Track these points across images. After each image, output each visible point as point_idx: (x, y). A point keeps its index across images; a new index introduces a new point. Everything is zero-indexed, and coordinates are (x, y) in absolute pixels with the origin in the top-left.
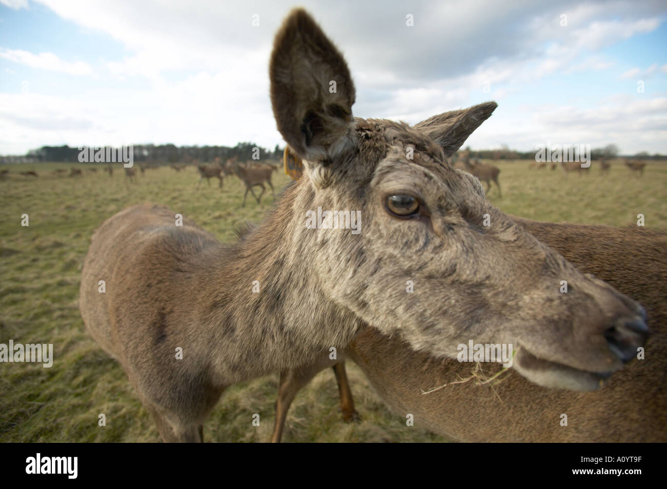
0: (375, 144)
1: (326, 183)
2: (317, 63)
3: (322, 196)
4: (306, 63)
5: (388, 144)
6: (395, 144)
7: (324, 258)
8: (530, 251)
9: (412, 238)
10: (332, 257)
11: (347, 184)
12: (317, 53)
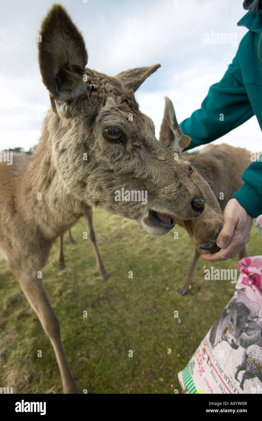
0: (98, 95)
1: (69, 115)
2: (67, 40)
3: (66, 122)
4: (61, 39)
5: (107, 96)
6: (111, 96)
7: (65, 160)
8: (170, 167)
9: (116, 153)
10: (70, 159)
11: (81, 117)
12: (68, 33)
